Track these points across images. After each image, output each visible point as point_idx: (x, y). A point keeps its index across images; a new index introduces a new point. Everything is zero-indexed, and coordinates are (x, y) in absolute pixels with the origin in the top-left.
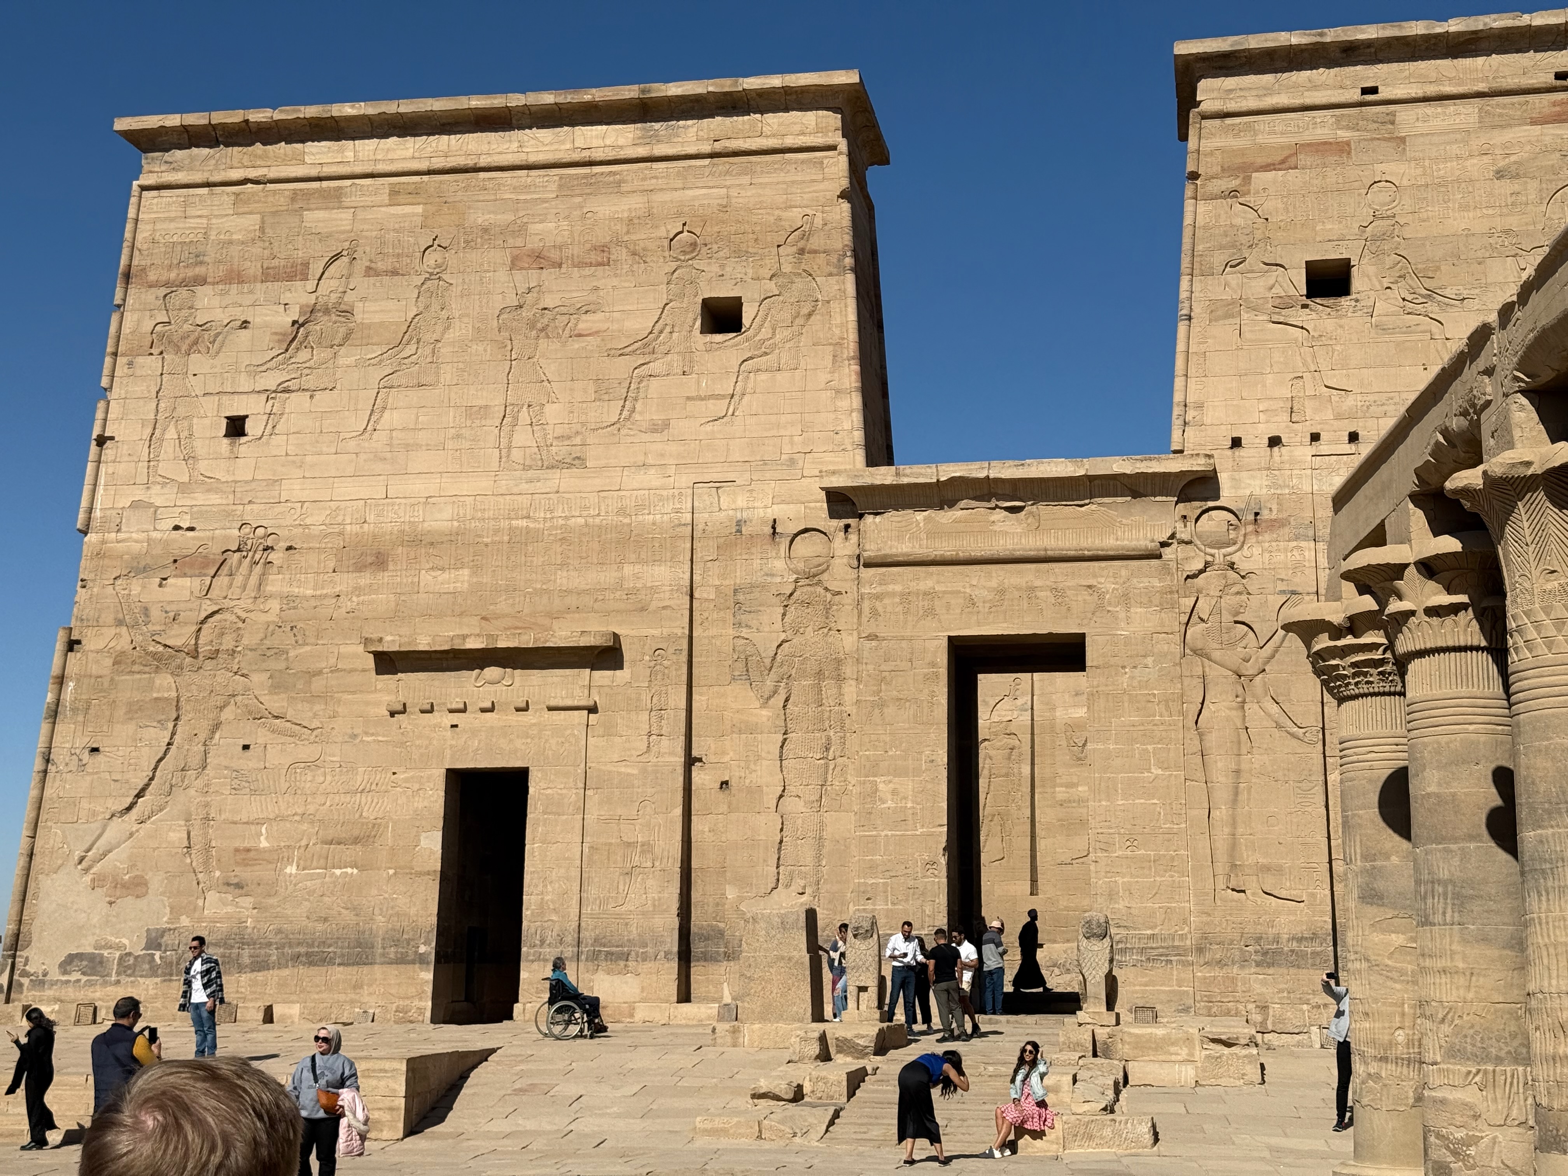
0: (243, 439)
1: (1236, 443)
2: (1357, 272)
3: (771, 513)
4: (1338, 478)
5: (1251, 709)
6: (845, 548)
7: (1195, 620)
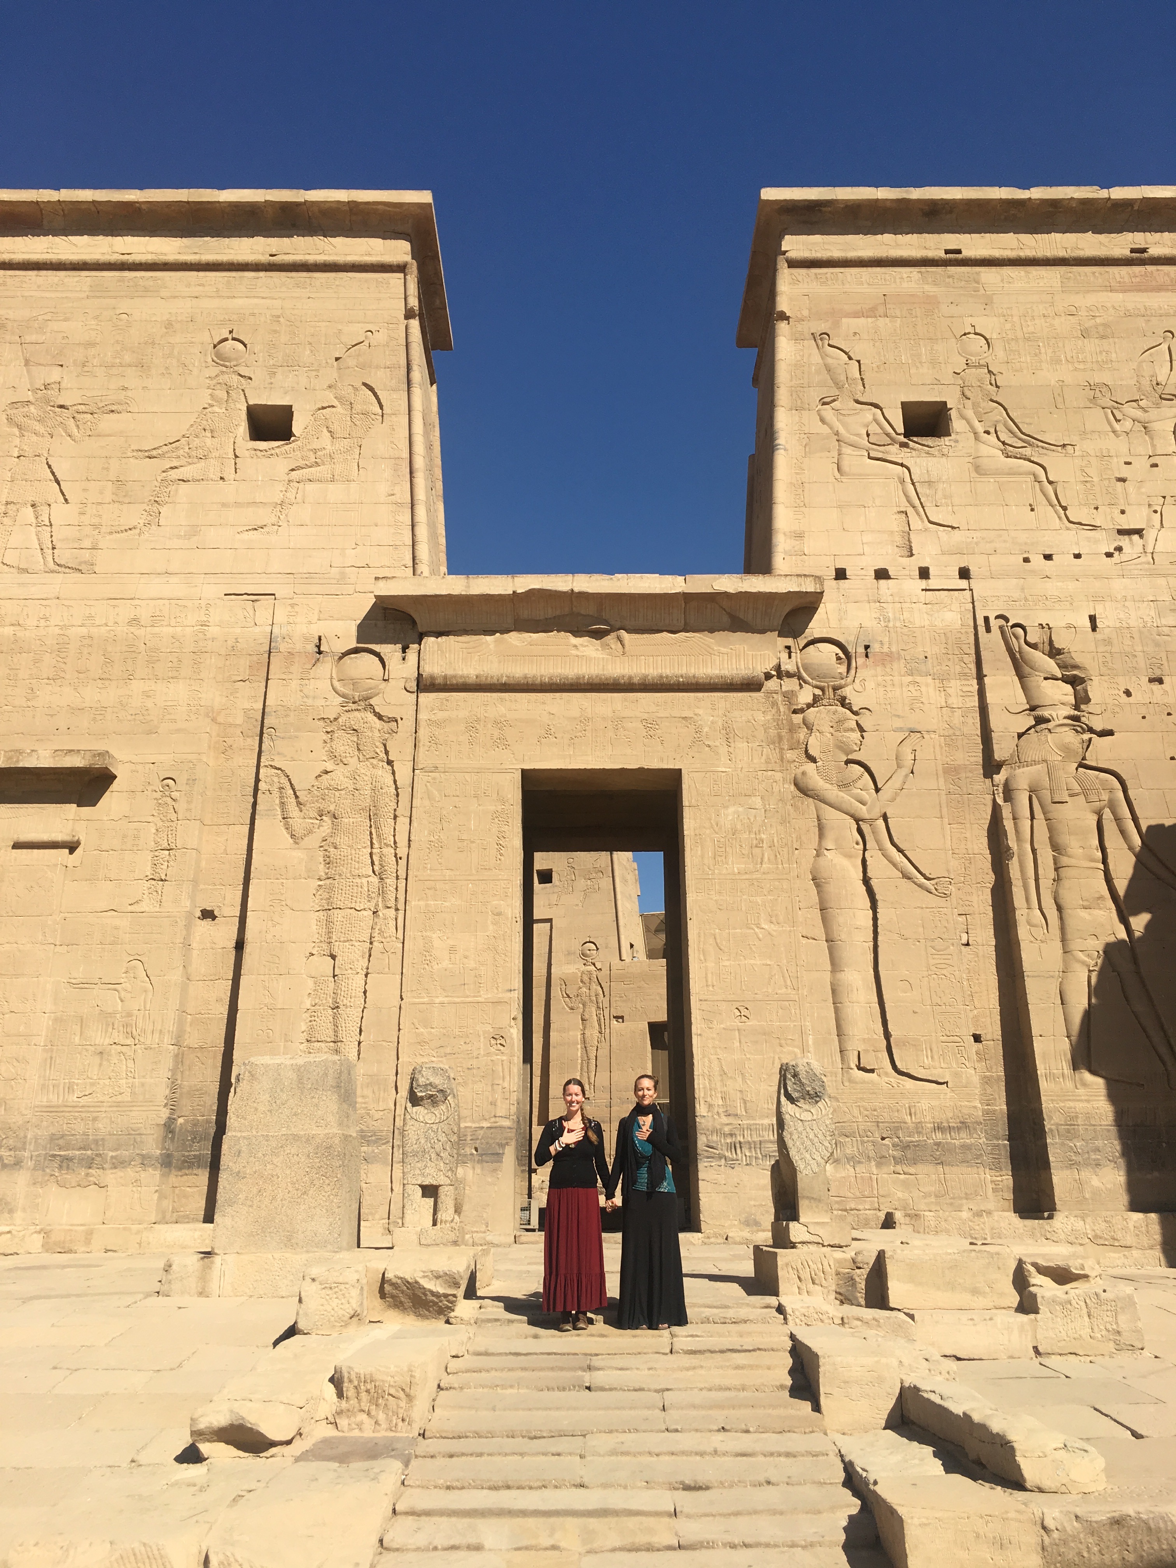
2: (953, 414)
3: (316, 630)
4: (951, 614)
5: (873, 857)
6: (402, 670)
7: (805, 757)
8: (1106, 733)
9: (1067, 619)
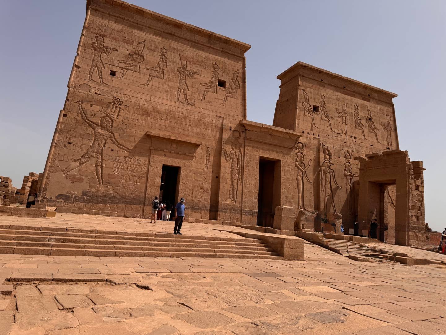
1: (303, 132)
2: (319, 109)
4: (316, 142)
5: (304, 177)
6: (242, 135)
7: (297, 161)
8: (333, 164)
9: (330, 146)
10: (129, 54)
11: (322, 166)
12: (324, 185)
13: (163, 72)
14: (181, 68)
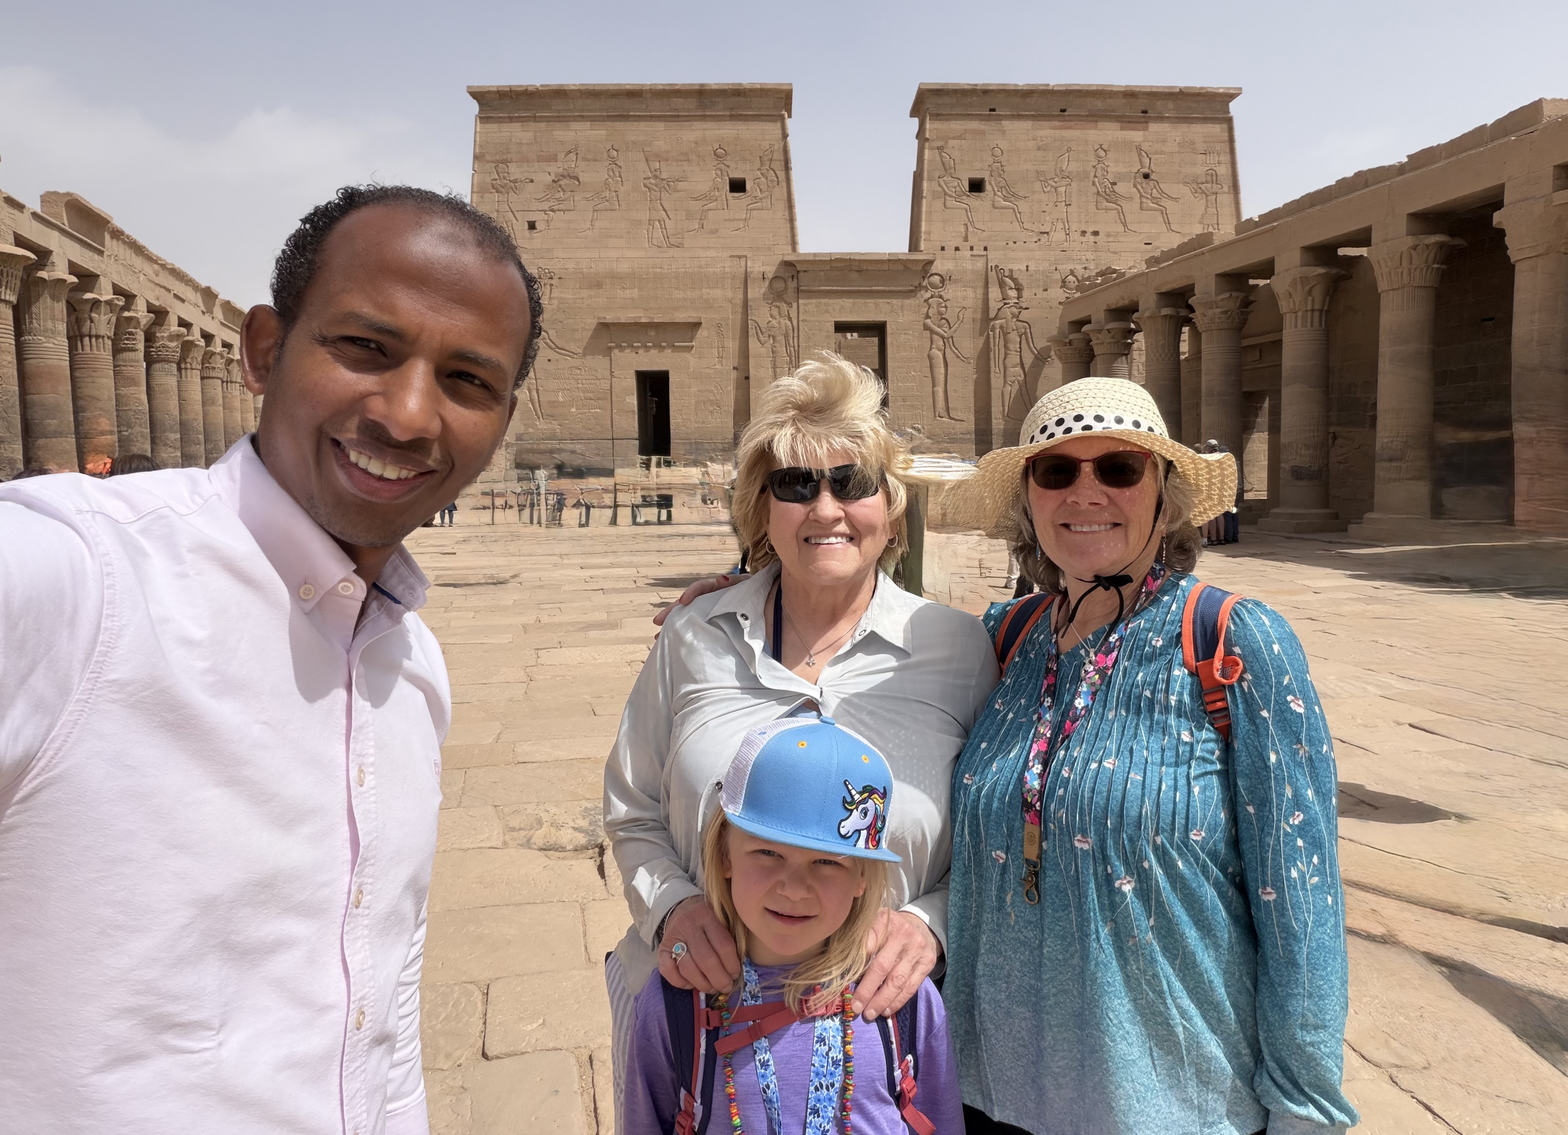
0: (535, 231)
1: (943, 249)
2: (987, 183)
3: (762, 269)
4: (980, 264)
5: (948, 351)
6: (792, 285)
7: (928, 317)
8: (1027, 309)
9: (1018, 267)
10: (554, 181)
11: (996, 318)
12: (1001, 359)
13: (617, 195)
14: (649, 178)
